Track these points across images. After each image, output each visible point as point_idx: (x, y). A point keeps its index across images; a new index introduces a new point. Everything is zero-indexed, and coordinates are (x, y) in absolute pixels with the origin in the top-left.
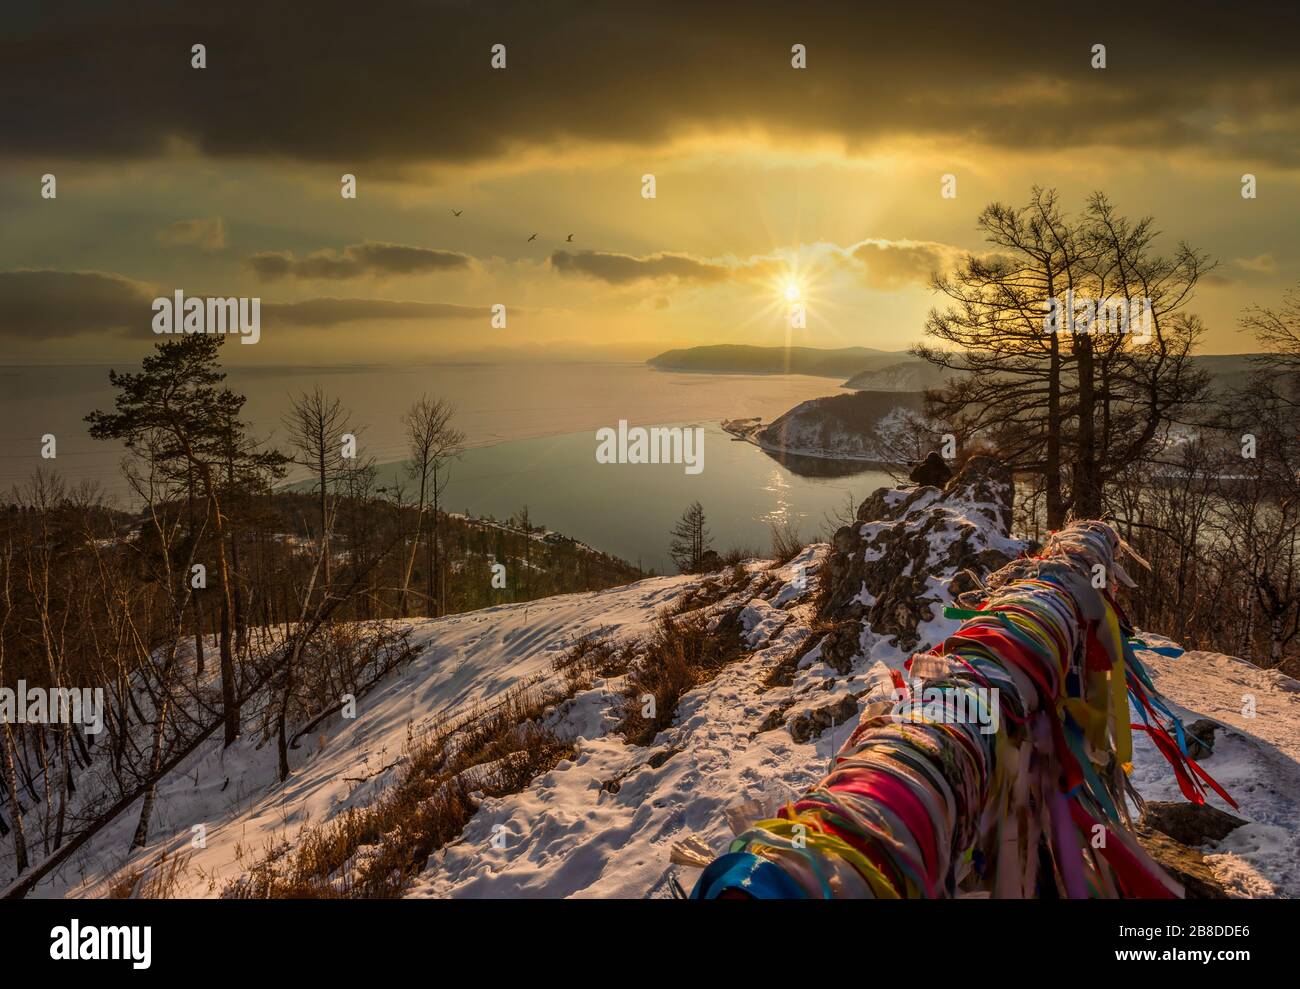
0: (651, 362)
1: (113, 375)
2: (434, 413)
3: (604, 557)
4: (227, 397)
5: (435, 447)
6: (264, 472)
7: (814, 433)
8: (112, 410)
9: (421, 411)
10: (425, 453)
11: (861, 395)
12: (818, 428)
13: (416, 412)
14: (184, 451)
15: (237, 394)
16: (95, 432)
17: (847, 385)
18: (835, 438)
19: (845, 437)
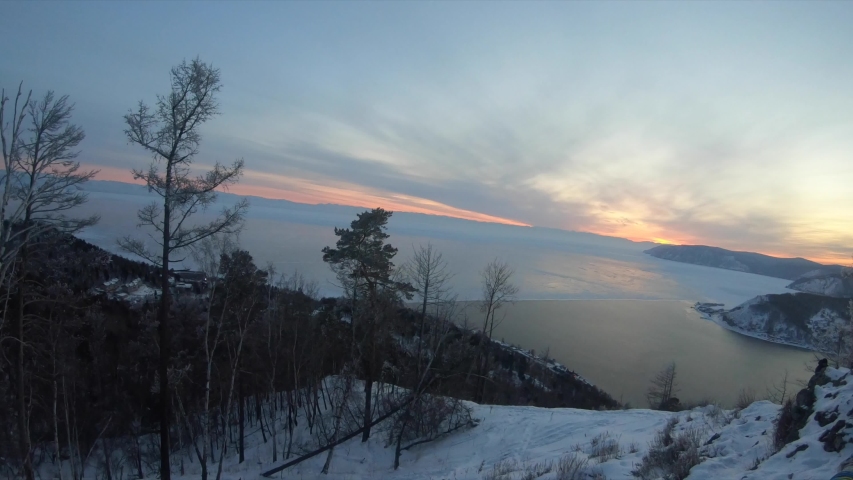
0: (647, 252)
1: (336, 229)
2: (501, 271)
3: (594, 388)
4: (389, 248)
5: (498, 294)
6: (399, 293)
7: (762, 321)
8: (334, 247)
9: (493, 269)
10: (492, 297)
11: (798, 295)
12: (766, 317)
13: (490, 268)
14: (363, 274)
15: (394, 247)
16: (325, 258)
17: (791, 286)
18: (777, 326)
19: (784, 326)
